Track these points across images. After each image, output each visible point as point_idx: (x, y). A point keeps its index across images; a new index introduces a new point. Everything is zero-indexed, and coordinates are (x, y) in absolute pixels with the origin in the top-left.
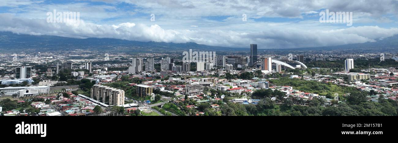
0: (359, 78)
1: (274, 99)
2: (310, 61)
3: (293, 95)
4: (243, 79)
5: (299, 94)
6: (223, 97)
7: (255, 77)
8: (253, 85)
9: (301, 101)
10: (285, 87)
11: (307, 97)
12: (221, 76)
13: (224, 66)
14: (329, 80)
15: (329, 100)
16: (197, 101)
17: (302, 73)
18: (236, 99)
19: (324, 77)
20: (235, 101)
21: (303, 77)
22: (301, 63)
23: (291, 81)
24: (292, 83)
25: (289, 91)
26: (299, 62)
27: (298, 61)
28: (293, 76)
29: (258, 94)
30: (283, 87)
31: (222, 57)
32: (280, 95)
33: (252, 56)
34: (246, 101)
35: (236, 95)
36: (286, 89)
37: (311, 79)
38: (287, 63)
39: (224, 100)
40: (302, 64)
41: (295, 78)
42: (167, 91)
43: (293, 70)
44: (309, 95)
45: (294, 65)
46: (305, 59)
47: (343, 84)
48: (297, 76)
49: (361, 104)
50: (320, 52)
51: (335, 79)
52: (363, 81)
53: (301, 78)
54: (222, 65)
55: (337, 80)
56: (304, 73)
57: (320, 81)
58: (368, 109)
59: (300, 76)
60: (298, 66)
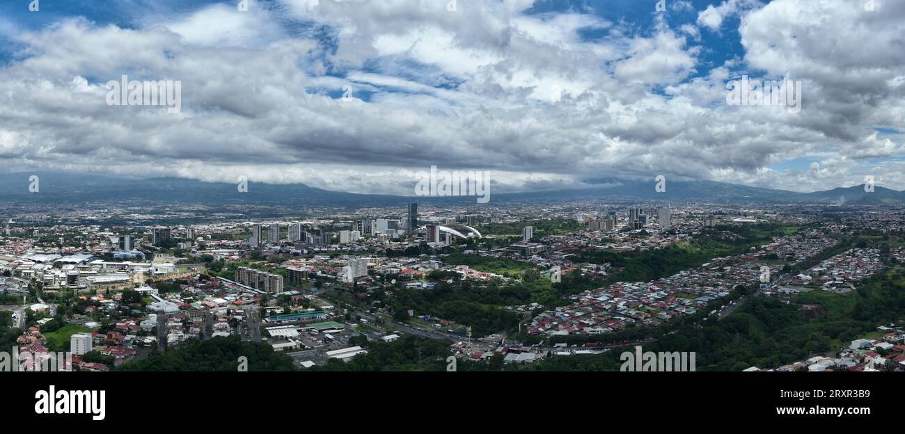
1: (450, 281)
3: (469, 275)
5: (476, 274)
6: (394, 281)
7: (422, 253)
8: (424, 265)
9: (479, 282)
10: (460, 266)
11: (484, 278)
14: (507, 255)
15: (506, 279)
17: (477, 246)
19: (501, 251)
20: (408, 286)
21: (479, 252)
22: (473, 229)
23: (466, 258)
24: (467, 261)
25: (464, 271)
26: (470, 227)
28: (467, 252)
29: (433, 277)
30: (458, 267)
31: (371, 223)
32: (457, 276)
34: (419, 286)
35: (408, 279)
36: (461, 269)
37: (487, 254)
39: (396, 285)
41: (469, 253)
42: (325, 275)
43: (465, 240)
44: (486, 275)
45: (465, 232)
47: (520, 260)
48: (471, 251)
51: (512, 253)
52: (539, 254)
57: (497, 256)
59: (475, 250)
60: (471, 234)
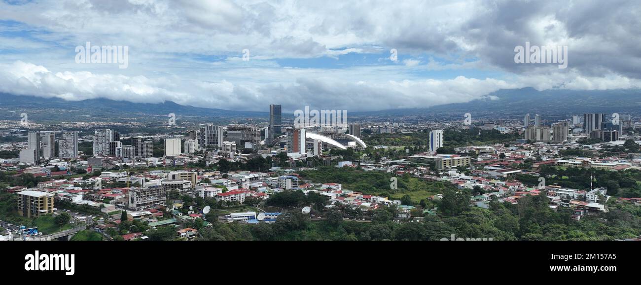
0: (454, 165)
1: (307, 210)
2: (370, 135)
3: (341, 201)
4: (252, 172)
5: (354, 199)
6: (206, 210)
7: (275, 166)
8: (269, 183)
9: (357, 213)
10: (328, 186)
11: (368, 205)
12: (211, 166)
13: (219, 145)
14: (405, 169)
15: (406, 209)
16: (149, 222)
17: (358, 157)
18: (233, 214)
19: (395, 163)
20: (231, 217)
21: (361, 164)
22: (356, 137)
23: (339, 173)
24: (342, 178)
25: (334, 193)
26: (352, 136)
27: (351, 134)
28: (342, 164)
29: (279, 202)
30: (325, 186)
31: (217, 129)
32: (319, 201)
33: (272, 126)
34: (252, 218)
35: (235, 206)
36: (329, 190)
37: (374, 168)
38: (332, 138)
39: (209, 217)
40: (359, 139)
41: (346, 167)
42: (86, 202)
43: (344, 151)
44: (372, 200)
45: (345, 141)
46: (362, 130)
47: (429, 177)
48: (349, 163)
49: (462, 215)
50: (386, 118)
51: (414, 166)
52: (460, 169)
53: (356, 166)
54: (217, 143)
55: (417, 169)
56: (361, 157)
57: (389, 171)
58: (474, 224)
59: (355, 162)
60: (352, 144)
